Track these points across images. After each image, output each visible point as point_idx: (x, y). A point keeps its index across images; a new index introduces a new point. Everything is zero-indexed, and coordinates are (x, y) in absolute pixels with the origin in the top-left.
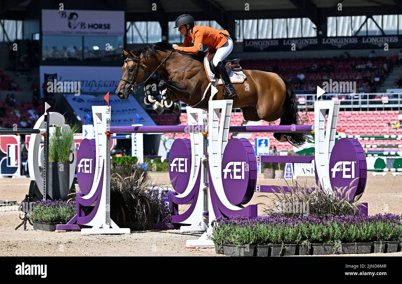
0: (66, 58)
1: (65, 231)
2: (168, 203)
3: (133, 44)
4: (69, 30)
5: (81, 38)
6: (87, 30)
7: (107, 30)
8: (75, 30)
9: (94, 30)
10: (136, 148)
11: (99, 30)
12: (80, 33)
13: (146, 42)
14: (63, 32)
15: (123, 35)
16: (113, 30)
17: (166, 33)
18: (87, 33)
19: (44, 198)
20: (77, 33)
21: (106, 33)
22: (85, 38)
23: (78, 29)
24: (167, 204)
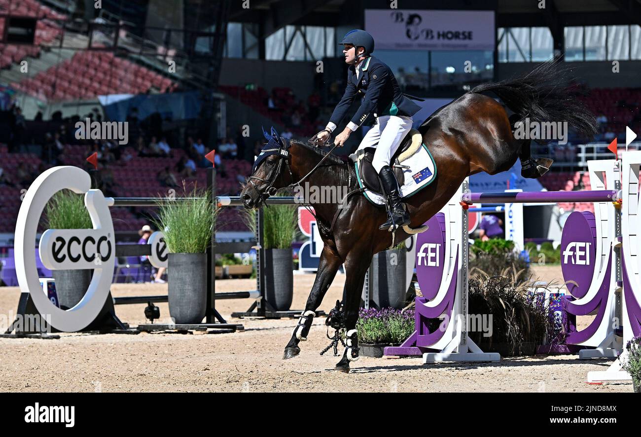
0: (402, 86)
1: (399, 357)
2: (560, 313)
3: (508, 63)
4: (407, 41)
5: (426, 55)
6: (435, 41)
7: (467, 42)
8: (417, 42)
9: (446, 41)
10: (513, 226)
11: (454, 42)
12: (425, 45)
13: (528, 60)
14: (398, 45)
15: (493, 49)
16: (475, 41)
17: (560, 45)
18: (435, 46)
19: (366, 305)
20: (420, 45)
21: (465, 46)
22: (433, 54)
23: (422, 40)
24: (558, 315)
